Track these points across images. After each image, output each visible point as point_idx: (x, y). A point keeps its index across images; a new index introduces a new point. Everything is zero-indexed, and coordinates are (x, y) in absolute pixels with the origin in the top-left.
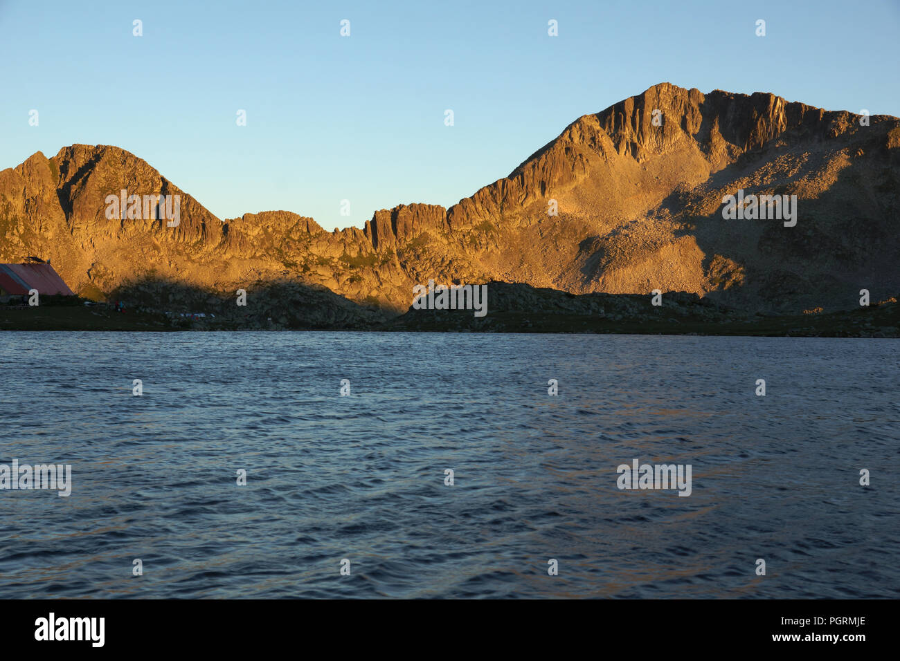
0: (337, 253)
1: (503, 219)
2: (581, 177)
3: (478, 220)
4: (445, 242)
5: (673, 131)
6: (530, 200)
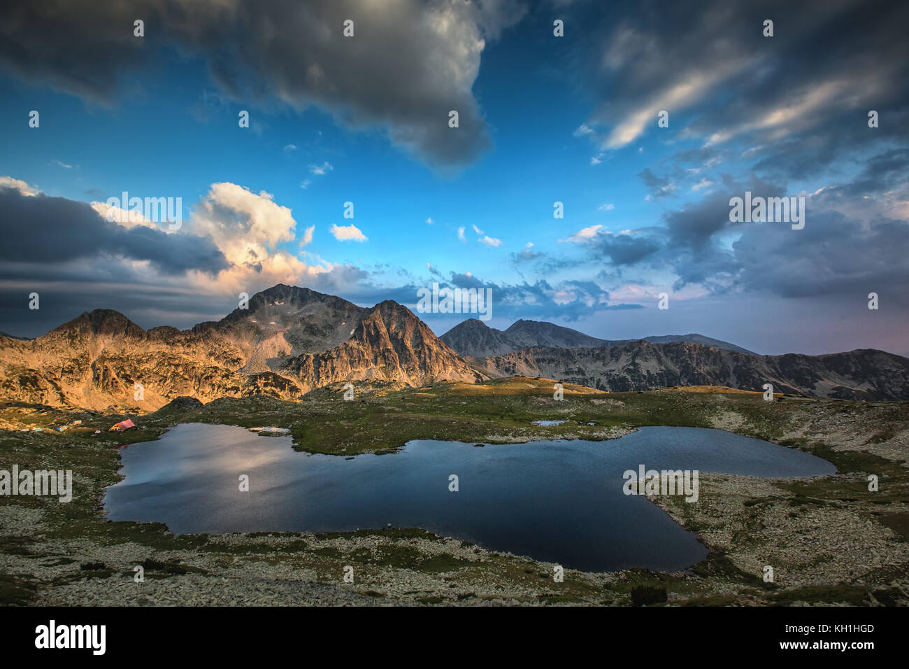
0: (183, 338)
1: (234, 324)
2: (257, 311)
3: (227, 325)
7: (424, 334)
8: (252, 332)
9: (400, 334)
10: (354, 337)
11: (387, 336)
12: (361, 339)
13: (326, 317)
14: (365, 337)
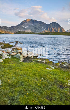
0: (9, 29)
1: (19, 27)
3: (17, 27)
7: (62, 30)
8: (23, 29)
9: (57, 30)
10: (46, 30)
11: (54, 30)
12: (48, 30)
13: (39, 26)
14: (49, 30)
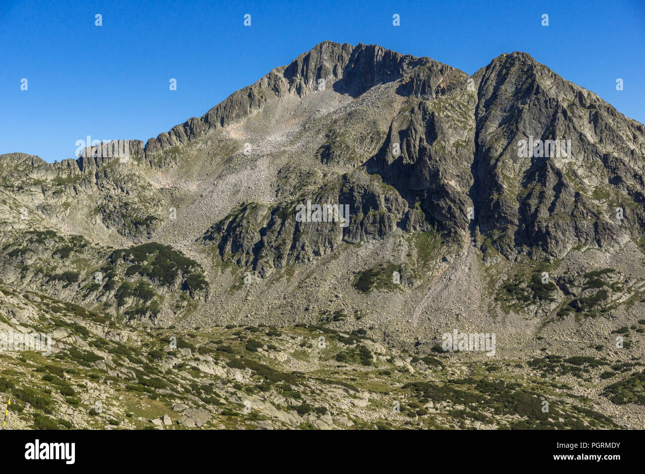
0: (50, 177)
1: (189, 144)
2: (256, 112)
3: (168, 147)
4: (136, 163)
5: (326, 75)
6: (212, 131)
